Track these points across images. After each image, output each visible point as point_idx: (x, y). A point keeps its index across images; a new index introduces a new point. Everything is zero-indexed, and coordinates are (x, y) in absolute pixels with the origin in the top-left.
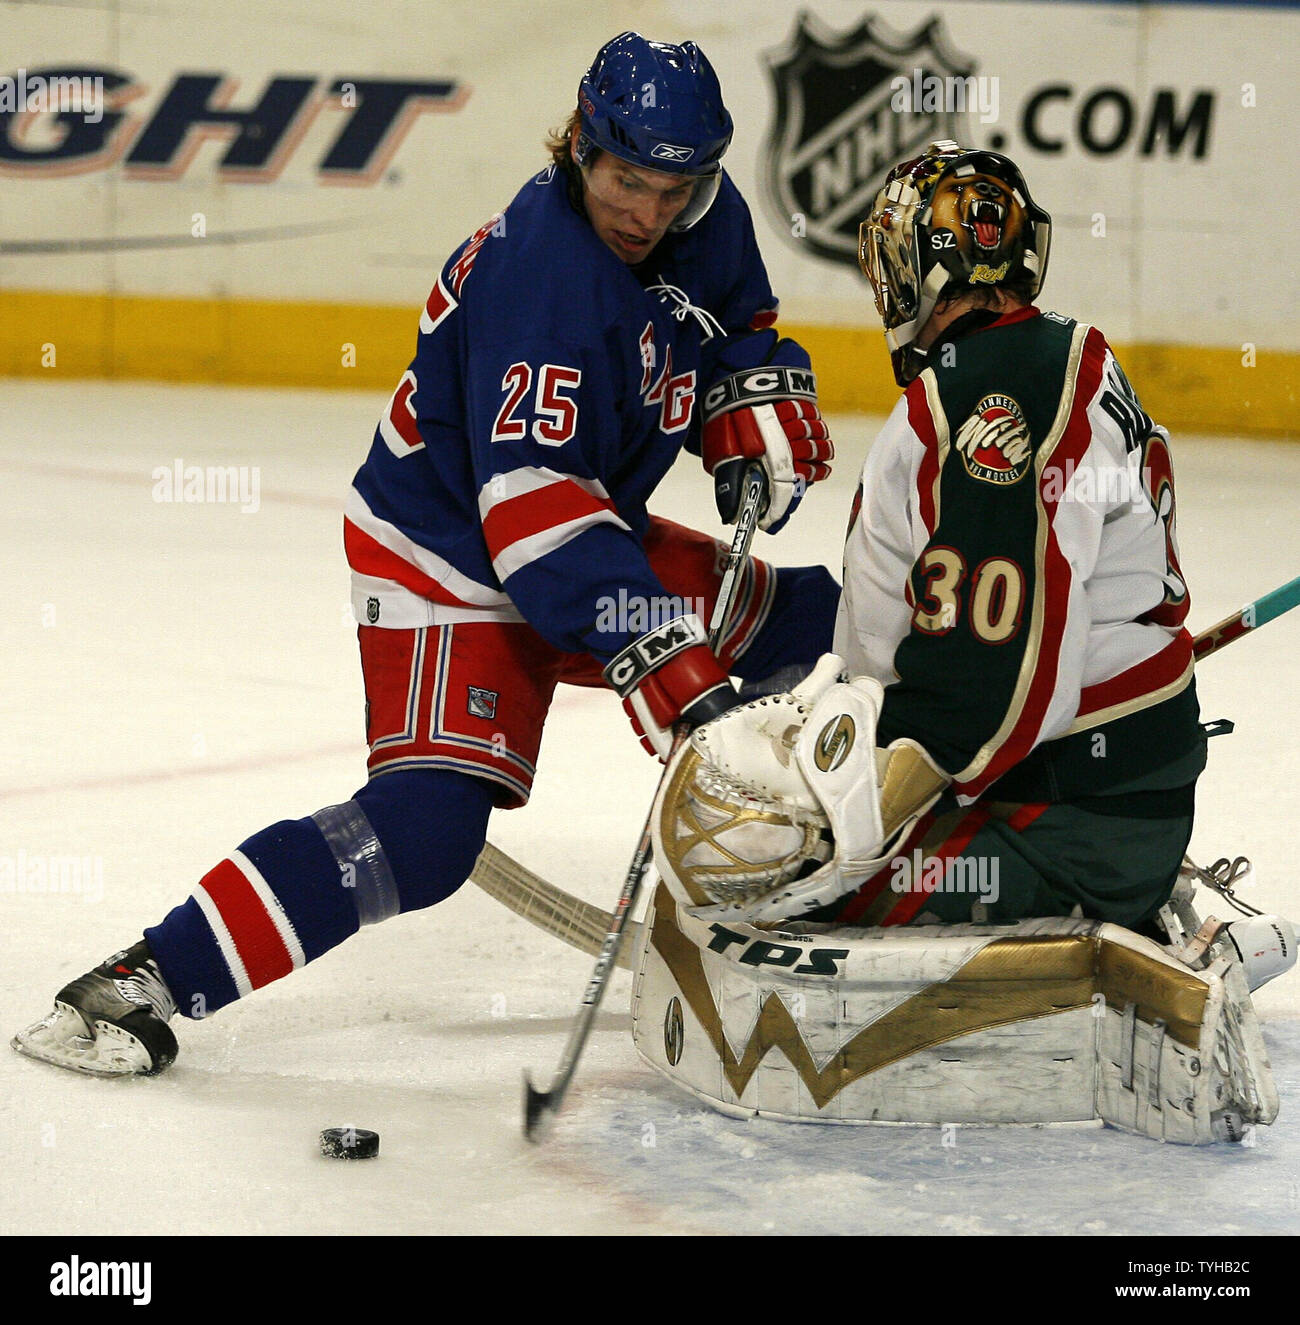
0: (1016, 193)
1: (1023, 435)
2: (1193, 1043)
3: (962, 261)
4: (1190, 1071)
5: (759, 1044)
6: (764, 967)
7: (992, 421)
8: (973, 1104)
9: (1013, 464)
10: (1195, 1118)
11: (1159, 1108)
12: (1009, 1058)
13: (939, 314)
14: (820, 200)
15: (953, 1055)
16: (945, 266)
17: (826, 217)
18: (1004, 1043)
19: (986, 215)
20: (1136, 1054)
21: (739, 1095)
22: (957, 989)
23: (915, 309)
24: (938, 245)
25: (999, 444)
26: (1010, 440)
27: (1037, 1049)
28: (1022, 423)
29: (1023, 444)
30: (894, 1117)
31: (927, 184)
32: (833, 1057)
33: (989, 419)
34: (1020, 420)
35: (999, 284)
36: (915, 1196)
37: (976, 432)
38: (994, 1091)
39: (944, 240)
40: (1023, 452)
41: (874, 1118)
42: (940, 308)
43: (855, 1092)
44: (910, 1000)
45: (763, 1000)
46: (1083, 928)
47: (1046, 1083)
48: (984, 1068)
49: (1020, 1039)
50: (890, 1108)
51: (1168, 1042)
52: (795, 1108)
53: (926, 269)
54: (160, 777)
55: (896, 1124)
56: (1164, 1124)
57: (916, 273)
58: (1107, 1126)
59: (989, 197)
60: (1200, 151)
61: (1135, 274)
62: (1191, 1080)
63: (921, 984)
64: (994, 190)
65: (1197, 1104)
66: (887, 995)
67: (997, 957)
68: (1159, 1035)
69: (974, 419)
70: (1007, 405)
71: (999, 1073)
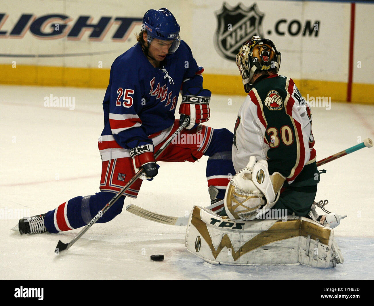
0: (273, 48)
1: (280, 98)
2: (326, 244)
3: (260, 65)
4: (326, 250)
5: (221, 247)
6: (225, 228)
7: (272, 97)
8: (271, 260)
9: (280, 105)
10: (326, 261)
11: (316, 260)
12: (279, 249)
13: (254, 77)
14: (228, 46)
15: (267, 248)
16: (256, 66)
17: (229, 50)
18: (278, 245)
19: (266, 54)
20: (310, 247)
21: (215, 259)
22: (269, 232)
23: (249, 76)
24: (254, 61)
25: (275, 101)
26: (277, 100)
27: (286, 246)
28: (279, 96)
29: (280, 100)
30: (252, 263)
31: (252, 46)
32: (239, 249)
33: (271, 97)
34: (278, 95)
35: (268, 70)
36: (249, 277)
37: (269, 100)
38: (276, 256)
39: (255, 60)
40: (281, 102)
41: (247, 263)
42: (254, 76)
43: (244, 257)
44: (258, 235)
45: (223, 236)
46: (297, 218)
47: (287, 254)
48: (273, 251)
49: (282, 244)
50: (251, 261)
51: (320, 244)
52: (229, 262)
53: (251, 67)
54: (74, 179)
55: (252, 265)
56: (317, 263)
57: (249, 67)
58: (300, 264)
59: (266, 50)
60: (317, 35)
61: (301, 63)
62: (326, 252)
63: (261, 231)
64: (267, 48)
65: (327, 258)
66: (252, 234)
67: (279, 224)
68: (317, 242)
69: (268, 98)
70: (275, 92)
71: (277, 252)
